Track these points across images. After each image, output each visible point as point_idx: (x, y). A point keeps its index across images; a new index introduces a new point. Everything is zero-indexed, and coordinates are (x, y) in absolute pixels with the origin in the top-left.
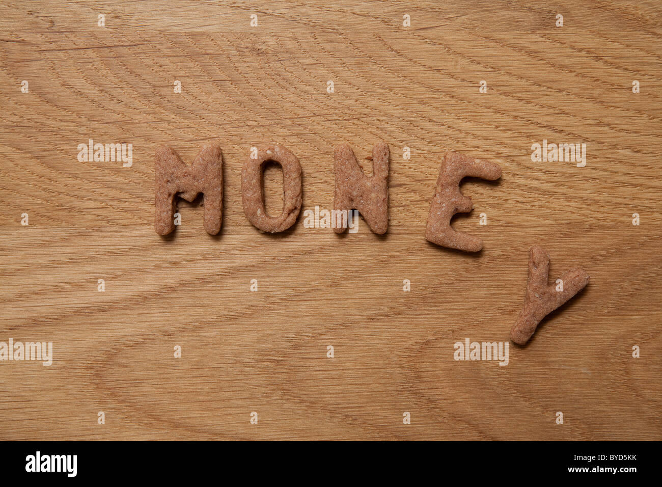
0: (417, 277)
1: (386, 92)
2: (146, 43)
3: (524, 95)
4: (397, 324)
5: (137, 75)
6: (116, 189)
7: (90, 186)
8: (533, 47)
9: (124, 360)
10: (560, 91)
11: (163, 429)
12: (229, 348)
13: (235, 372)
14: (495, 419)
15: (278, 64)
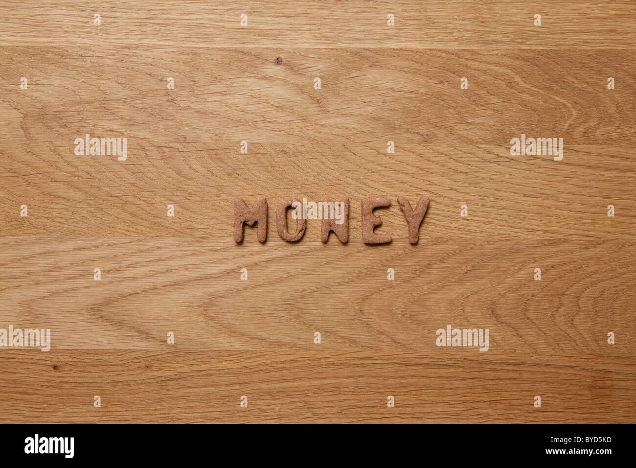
1: (348, 173)
2: (230, 148)
3: (415, 175)
4: (352, 286)
5: (226, 163)
6: (215, 219)
7: (201, 217)
8: (419, 152)
9: (217, 303)
10: (432, 173)
12: (269, 297)
13: (272, 309)
15: (295, 158)
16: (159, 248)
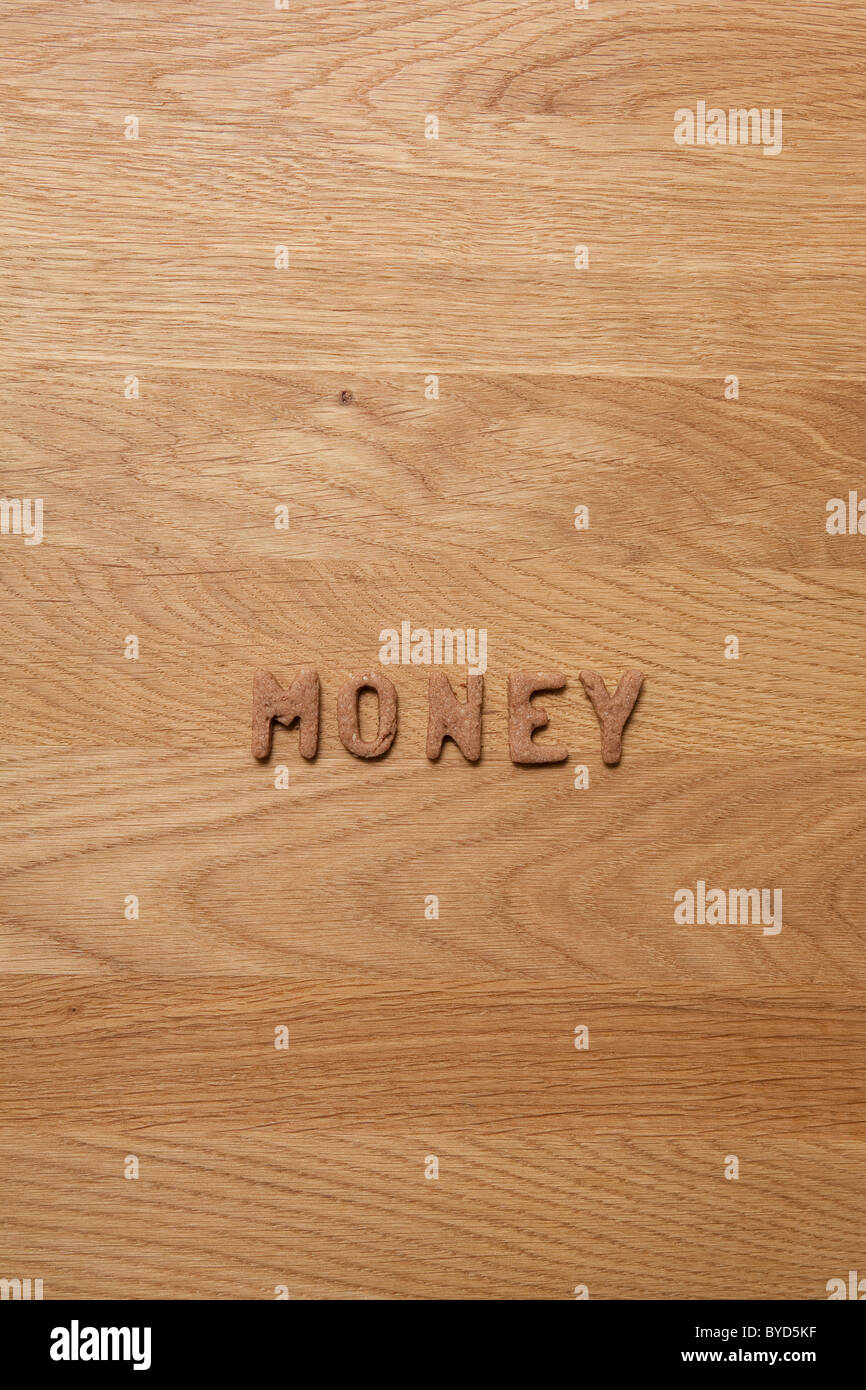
2: (247, 569)
3: (614, 627)
4: (488, 849)
5: (237, 600)
6: (214, 710)
7: (188, 708)
8: (623, 581)
9: (217, 881)
10: (649, 623)
12: (321, 870)
13: (327, 894)
15: (376, 592)
16: (102, 769)
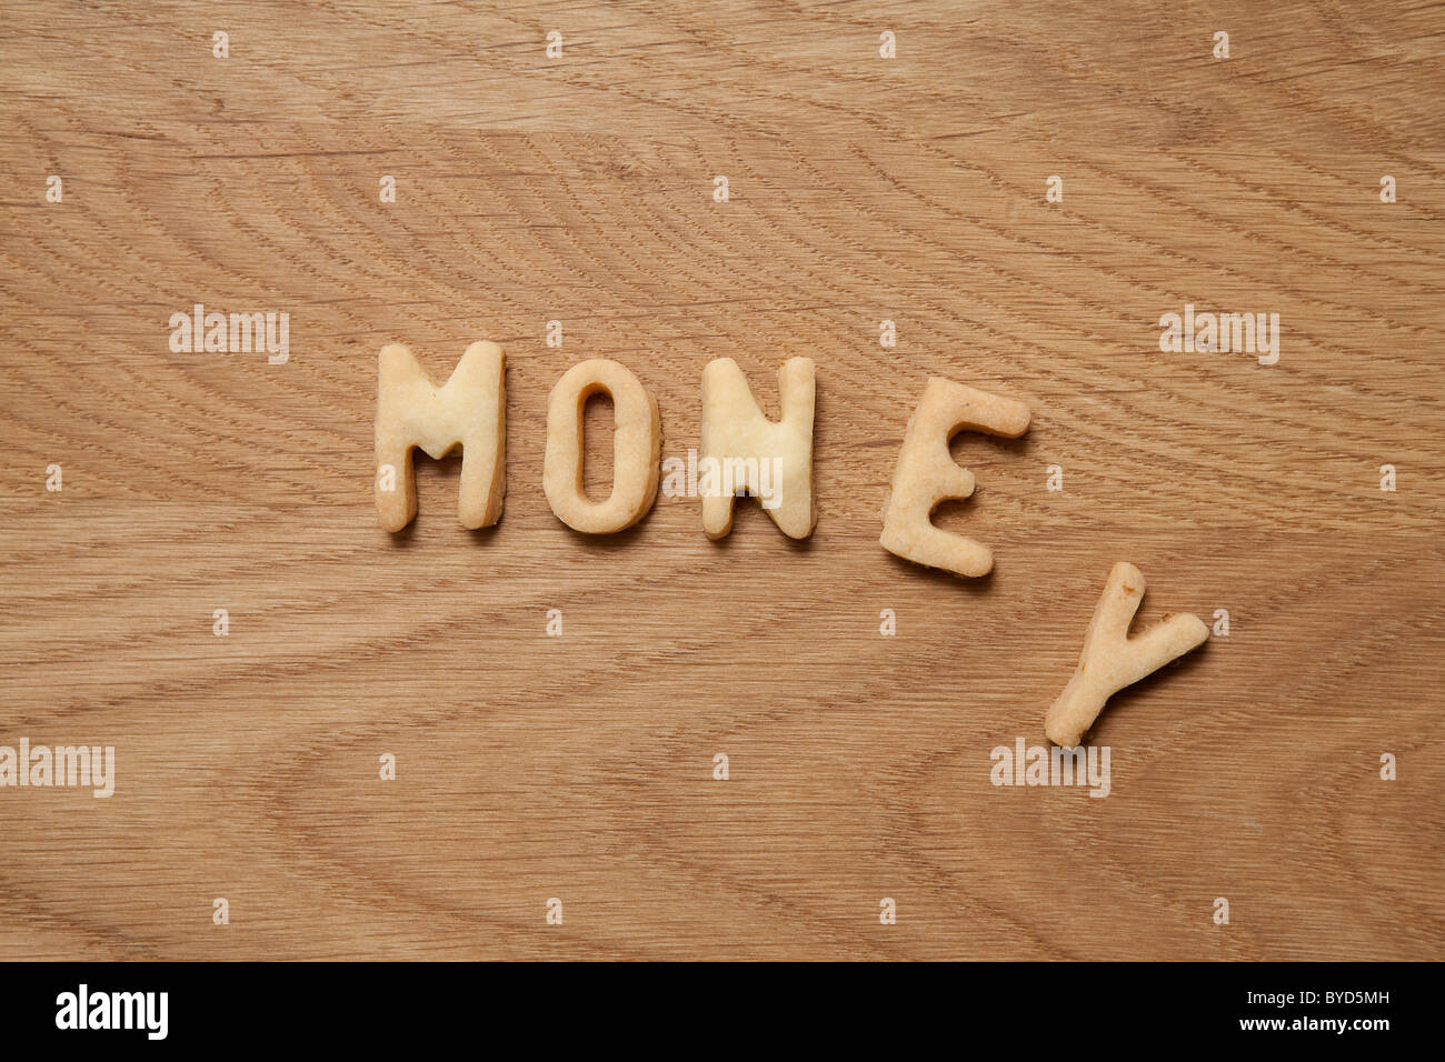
0: (919, 625)
1: (871, 259)
2: (401, 148)
3: (1140, 273)
4: (878, 716)
5: (382, 211)
6: (333, 431)
7: (281, 425)
8: (1164, 179)
9: (335, 772)
10: (1214, 266)
11: (407, 912)
12: (544, 753)
13: (555, 802)
14: (1068, 914)
15: (660, 198)
16: (103, 545)
